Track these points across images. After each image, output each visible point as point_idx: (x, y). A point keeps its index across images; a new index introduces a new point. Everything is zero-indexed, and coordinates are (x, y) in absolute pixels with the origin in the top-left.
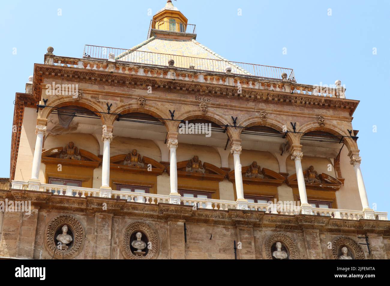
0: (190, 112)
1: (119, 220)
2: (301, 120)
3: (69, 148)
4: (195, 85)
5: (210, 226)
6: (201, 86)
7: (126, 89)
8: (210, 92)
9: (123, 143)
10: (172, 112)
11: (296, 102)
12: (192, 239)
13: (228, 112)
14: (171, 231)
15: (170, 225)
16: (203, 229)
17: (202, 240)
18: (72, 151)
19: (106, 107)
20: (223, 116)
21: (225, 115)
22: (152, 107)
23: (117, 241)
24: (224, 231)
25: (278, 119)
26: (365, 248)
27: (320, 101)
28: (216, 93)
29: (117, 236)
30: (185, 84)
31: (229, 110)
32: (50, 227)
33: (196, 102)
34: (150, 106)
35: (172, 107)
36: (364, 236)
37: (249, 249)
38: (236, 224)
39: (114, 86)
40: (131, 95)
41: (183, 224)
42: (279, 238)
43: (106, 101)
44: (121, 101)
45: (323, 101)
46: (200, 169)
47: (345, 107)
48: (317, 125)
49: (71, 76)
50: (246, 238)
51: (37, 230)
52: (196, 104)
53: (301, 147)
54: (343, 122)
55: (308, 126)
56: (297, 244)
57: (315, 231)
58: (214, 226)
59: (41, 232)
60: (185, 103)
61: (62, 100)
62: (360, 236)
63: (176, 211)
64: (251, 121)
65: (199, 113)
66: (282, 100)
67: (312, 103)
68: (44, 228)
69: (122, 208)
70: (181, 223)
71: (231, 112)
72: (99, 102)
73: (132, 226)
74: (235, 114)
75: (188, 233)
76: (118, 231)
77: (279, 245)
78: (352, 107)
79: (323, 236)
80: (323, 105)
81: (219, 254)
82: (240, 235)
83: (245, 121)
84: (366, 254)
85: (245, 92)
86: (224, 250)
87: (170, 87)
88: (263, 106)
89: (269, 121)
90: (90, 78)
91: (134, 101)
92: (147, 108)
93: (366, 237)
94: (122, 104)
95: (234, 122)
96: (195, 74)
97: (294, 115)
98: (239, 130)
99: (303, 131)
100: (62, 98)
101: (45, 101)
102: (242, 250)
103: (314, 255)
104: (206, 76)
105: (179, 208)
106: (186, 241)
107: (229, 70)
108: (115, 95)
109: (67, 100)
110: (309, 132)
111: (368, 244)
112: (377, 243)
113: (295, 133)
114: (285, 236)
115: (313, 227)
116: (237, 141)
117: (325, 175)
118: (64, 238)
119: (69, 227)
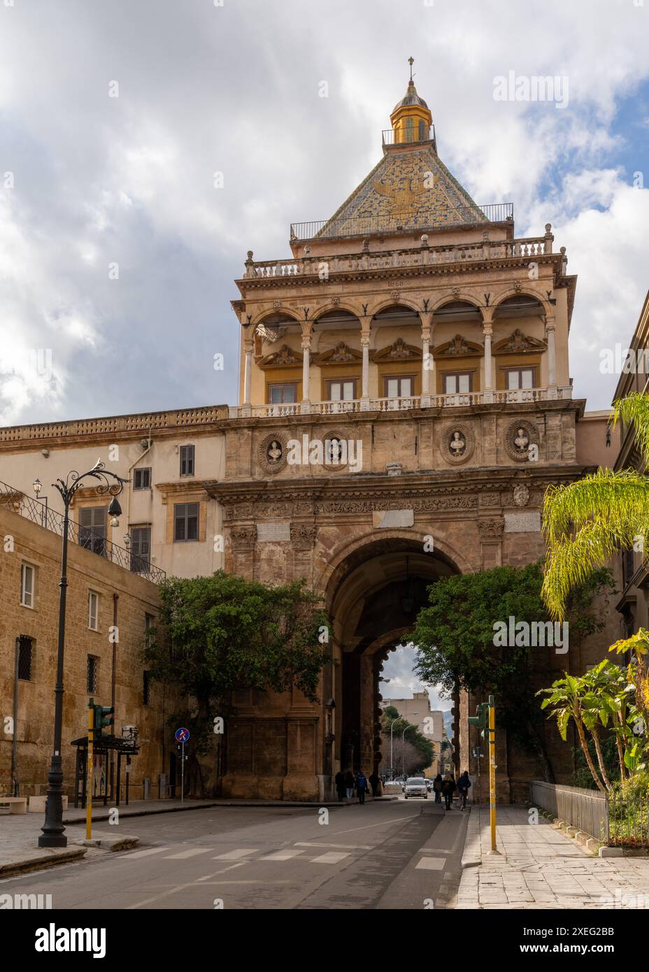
0: (382, 302)
2: (496, 288)
3: (284, 350)
4: (386, 271)
5: (395, 424)
6: (392, 271)
7: (321, 288)
9: (333, 334)
10: (365, 306)
11: (492, 267)
12: (378, 439)
13: (420, 294)
14: (360, 435)
15: (359, 430)
16: (389, 428)
17: (388, 440)
18: (286, 354)
19: (303, 312)
20: (415, 300)
21: (417, 299)
22: (346, 304)
24: (407, 428)
25: (472, 293)
26: (541, 427)
28: (407, 274)
30: (376, 273)
31: (421, 292)
32: (262, 446)
33: (389, 290)
34: (344, 304)
35: (363, 300)
36: (543, 415)
37: (428, 443)
38: (417, 420)
39: (311, 287)
40: (327, 295)
41: (371, 427)
42: (457, 429)
43: (303, 306)
44: (318, 303)
45: (521, 261)
46: (404, 351)
47: (547, 263)
48: (513, 292)
49: (270, 285)
50: (426, 433)
51: (252, 450)
53: (491, 323)
54: (544, 281)
55: (503, 295)
56: (473, 432)
57: (492, 417)
58: (398, 424)
59: (255, 451)
60: (376, 293)
61: (264, 313)
62: (539, 415)
63: (363, 417)
64: (444, 300)
65: (391, 302)
66: (477, 269)
67: (509, 266)
68: (257, 447)
70: (369, 426)
71: (424, 294)
72: (297, 309)
73: (328, 435)
74: (425, 295)
75: (376, 434)
77: (457, 435)
78: (556, 261)
79: (500, 421)
80: (522, 264)
81: (402, 451)
82: (421, 430)
83: (436, 303)
84: (541, 434)
85: (437, 267)
86: (406, 447)
87: (362, 278)
88: (457, 280)
89: (462, 297)
90: (287, 284)
91: (329, 301)
92: (341, 306)
93: (545, 416)
94: (319, 306)
95: (426, 306)
96: (389, 254)
97: (488, 284)
98: (430, 315)
99: (496, 303)
100: (264, 311)
101: (249, 318)
102: (422, 446)
103: (488, 443)
104: (400, 254)
105: (366, 414)
106: (373, 442)
107: (425, 241)
108: (310, 297)
109: (268, 313)
110: (505, 301)
111: (545, 424)
112: (555, 421)
113: (487, 306)
114: (461, 426)
115: (490, 414)
116: (426, 328)
117: (532, 338)
118: (275, 453)
119: (277, 443)
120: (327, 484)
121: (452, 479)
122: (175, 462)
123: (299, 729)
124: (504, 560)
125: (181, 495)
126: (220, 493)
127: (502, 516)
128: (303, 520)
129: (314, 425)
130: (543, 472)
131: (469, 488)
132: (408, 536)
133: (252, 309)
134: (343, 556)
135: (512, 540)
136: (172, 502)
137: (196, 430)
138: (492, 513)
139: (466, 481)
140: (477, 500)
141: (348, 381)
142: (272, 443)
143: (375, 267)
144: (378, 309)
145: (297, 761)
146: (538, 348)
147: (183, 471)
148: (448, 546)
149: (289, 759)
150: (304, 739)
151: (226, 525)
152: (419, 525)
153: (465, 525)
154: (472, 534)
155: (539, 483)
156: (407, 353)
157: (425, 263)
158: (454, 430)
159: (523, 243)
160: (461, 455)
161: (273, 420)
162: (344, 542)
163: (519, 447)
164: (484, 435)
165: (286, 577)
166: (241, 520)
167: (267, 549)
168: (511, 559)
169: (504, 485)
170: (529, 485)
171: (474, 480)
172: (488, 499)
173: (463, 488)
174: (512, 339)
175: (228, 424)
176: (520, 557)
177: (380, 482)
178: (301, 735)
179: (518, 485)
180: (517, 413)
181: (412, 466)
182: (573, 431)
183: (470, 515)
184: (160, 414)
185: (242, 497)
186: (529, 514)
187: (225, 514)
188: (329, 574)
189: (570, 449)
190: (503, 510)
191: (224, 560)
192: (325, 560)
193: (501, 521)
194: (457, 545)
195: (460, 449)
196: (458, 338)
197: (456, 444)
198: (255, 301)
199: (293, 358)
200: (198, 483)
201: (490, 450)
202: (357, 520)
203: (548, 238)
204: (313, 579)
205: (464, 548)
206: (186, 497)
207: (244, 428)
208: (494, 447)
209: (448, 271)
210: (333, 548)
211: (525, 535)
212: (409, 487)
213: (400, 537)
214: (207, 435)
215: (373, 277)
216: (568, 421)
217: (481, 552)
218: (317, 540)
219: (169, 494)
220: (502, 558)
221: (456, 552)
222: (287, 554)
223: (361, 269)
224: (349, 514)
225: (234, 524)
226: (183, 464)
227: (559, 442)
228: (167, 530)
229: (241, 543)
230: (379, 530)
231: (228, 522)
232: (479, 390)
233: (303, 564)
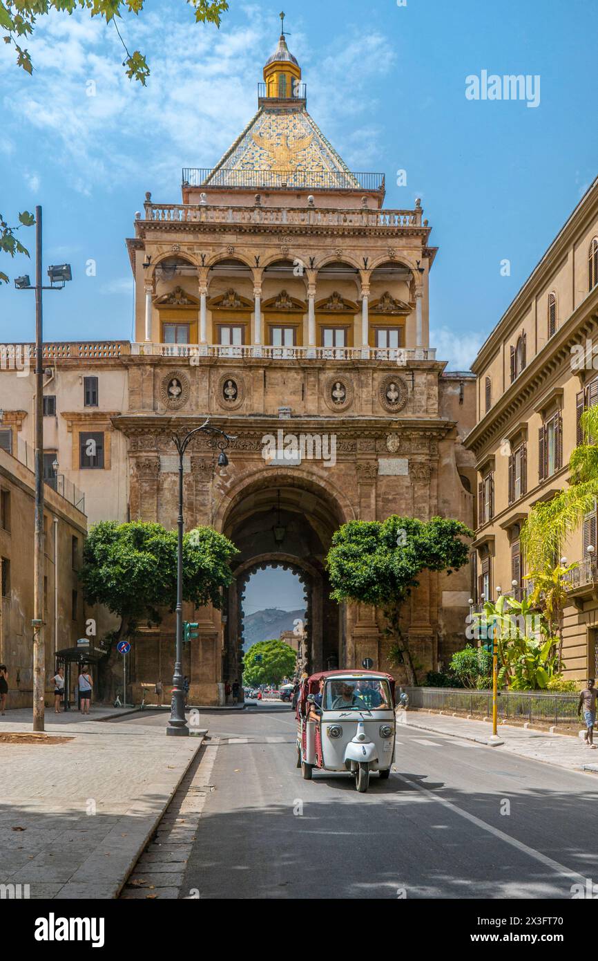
0: (272, 256)
1: (214, 371)
2: (373, 253)
3: (177, 292)
4: (278, 227)
5: (285, 371)
6: (283, 228)
7: (217, 236)
8: (291, 232)
9: (222, 281)
10: (257, 257)
11: (370, 234)
12: (270, 384)
13: (307, 253)
14: (254, 379)
15: (253, 374)
16: (279, 374)
17: (278, 385)
18: (179, 295)
19: (200, 258)
20: (302, 258)
21: (304, 256)
22: (240, 254)
23: (214, 389)
24: (295, 375)
25: (352, 256)
26: (410, 384)
27: (393, 230)
28: (296, 232)
29: (214, 386)
30: (267, 227)
31: (308, 250)
32: (163, 383)
33: (278, 245)
34: (238, 254)
35: (256, 252)
36: (411, 373)
37: (313, 391)
38: (304, 369)
39: (206, 234)
40: (221, 243)
41: (263, 372)
42: (339, 379)
43: (200, 252)
44: (214, 251)
46: (288, 303)
47: (417, 234)
48: (388, 258)
49: (168, 228)
50: (312, 382)
51: (154, 386)
52: (278, 246)
53: (368, 285)
54: (414, 251)
55: (379, 260)
56: (352, 384)
57: (368, 371)
58: (288, 371)
59: (157, 387)
60: (267, 246)
61: (163, 255)
62: (408, 373)
63: (257, 362)
64: (328, 260)
65: (281, 257)
66: (357, 234)
67: (385, 234)
68: (159, 384)
69: (215, 363)
70: (261, 371)
71: (310, 252)
72: (194, 254)
73: (224, 377)
74: (312, 253)
75: (267, 379)
76: (214, 382)
77: (338, 385)
78: (425, 234)
79: (375, 375)
80: (397, 234)
81: (290, 396)
82: (307, 378)
83: (321, 261)
84: (410, 390)
85: (323, 229)
86: (294, 393)
87: (255, 231)
88: (339, 241)
89: (343, 258)
90: (185, 229)
91: (223, 250)
92: (235, 256)
93: (413, 374)
94: (214, 254)
95: (312, 264)
96: (279, 210)
97: (367, 249)
98: (315, 272)
99: (373, 267)
100: (163, 253)
101: (149, 259)
102: (308, 392)
103: (365, 394)
104: (289, 211)
105: (259, 360)
106: (265, 387)
107: (311, 202)
108: (207, 244)
109: (167, 255)
110: (380, 266)
111: (413, 380)
112: (421, 379)
113: (366, 269)
114: (343, 377)
115: (367, 368)
116: (312, 284)
117: (398, 301)
118: (175, 391)
119: (178, 381)
120: (225, 423)
121: (336, 425)
122: (79, 391)
123: (201, 643)
124: (378, 499)
125: (86, 425)
126: (127, 425)
127: (376, 460)
128: (203, 455)
129: (211, 366)
130: (412, 424)
131: (349, 434)
132: (296, 474)
133: (152, 250)
134: (238, 489)
135: (385, 481)
136: (77, 431)
137: (99, 363)
138: (368, 457)
139: (347, 428)
140: (355, 444)
141: (237, 326)
142: (172, 380)
143: (266, 222)
144: (269, 261)
145: (199, 671)
146: (403, 310)
147: (87, 402)
148: (330, 484)
149: (192, 668)
150: (205, 651)
151: (131, 455)
152: (306, 464)
153: (345, 466)
154: (350, 475)
155: (408, 433)
156: (290, 304)
157: (311, 223)
158: (336, 380)
159: (397, 214)
160: (342, 403)
161: (174, 359)
162: (239, 476)
163: (391, 400)
164: (362, 387)
165: (187, 505)
166: (145, 451)
167: (169, 479)
168: (383, 498)
169: (379, 433)
170: (399, 434)
171: (354, 427)
172: (365, 445)
173: (344, 433)
174: (382, 300)
175: (132, 360)
176: (390, 497)
177: (272, 424)
178: (203, 648)
179: (391, 434)
180: (390, 369)
181: (299, 410)
182: (436, 388)
183: (349, 458)
184: (63, 344)
185: (146, 430)
186: (399, 460)
187: (129, 445)
188: (226, 505)
189: (433, 404)
190: (377, 455)
191: (129, 488)
192: (222, 492)
193: (376, 465)
194: (338, 484)
195: (342, 398)
196: (335, 295)
197: (338, 394)
198: (155, 243)
199: (186, 300)
200: (102, 415)
201: (367, 401)
202: (251, 457)
203: (418, 212)
204: (212, 508)
205: (344, 487)
206: (90, 427)
207: (147, 364)
208: (371, 398)
209: (333, 233)
210: (230, 481)
211: (395, 478)
212: (297, 430)
213: (289, 474)
214: (110, 368)
215: (265, 231)
216: (431, 380)
217: (359, 491)
218: (215, 474)
219: (74, 423)
220: (376, 497)
221: (337, 490)
222: (188, 484)
223: (253, 222)
224: (244, 451)
225: (138, 455)
226: (87, 394)
227: (425, 397)
228: (73, 456)
229: (145, 473)
230: (271, 467)
231: (133, 452)
232: (353, 346)
233: (203, 495)
